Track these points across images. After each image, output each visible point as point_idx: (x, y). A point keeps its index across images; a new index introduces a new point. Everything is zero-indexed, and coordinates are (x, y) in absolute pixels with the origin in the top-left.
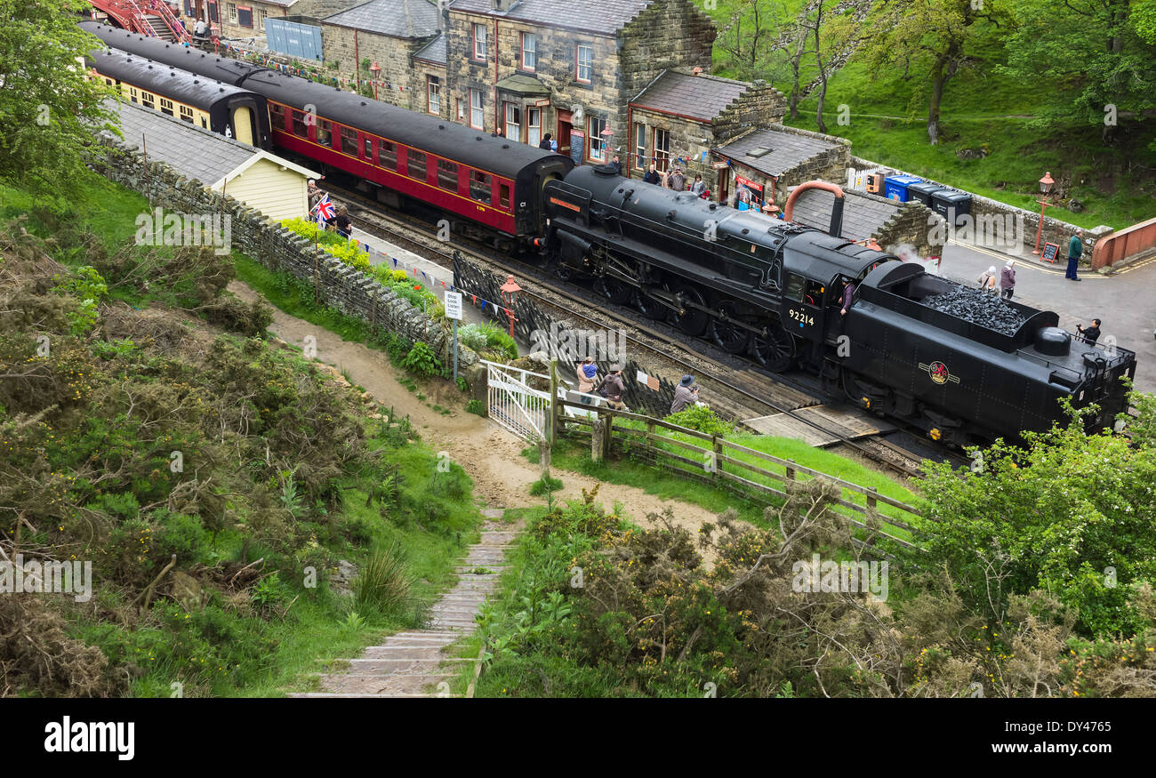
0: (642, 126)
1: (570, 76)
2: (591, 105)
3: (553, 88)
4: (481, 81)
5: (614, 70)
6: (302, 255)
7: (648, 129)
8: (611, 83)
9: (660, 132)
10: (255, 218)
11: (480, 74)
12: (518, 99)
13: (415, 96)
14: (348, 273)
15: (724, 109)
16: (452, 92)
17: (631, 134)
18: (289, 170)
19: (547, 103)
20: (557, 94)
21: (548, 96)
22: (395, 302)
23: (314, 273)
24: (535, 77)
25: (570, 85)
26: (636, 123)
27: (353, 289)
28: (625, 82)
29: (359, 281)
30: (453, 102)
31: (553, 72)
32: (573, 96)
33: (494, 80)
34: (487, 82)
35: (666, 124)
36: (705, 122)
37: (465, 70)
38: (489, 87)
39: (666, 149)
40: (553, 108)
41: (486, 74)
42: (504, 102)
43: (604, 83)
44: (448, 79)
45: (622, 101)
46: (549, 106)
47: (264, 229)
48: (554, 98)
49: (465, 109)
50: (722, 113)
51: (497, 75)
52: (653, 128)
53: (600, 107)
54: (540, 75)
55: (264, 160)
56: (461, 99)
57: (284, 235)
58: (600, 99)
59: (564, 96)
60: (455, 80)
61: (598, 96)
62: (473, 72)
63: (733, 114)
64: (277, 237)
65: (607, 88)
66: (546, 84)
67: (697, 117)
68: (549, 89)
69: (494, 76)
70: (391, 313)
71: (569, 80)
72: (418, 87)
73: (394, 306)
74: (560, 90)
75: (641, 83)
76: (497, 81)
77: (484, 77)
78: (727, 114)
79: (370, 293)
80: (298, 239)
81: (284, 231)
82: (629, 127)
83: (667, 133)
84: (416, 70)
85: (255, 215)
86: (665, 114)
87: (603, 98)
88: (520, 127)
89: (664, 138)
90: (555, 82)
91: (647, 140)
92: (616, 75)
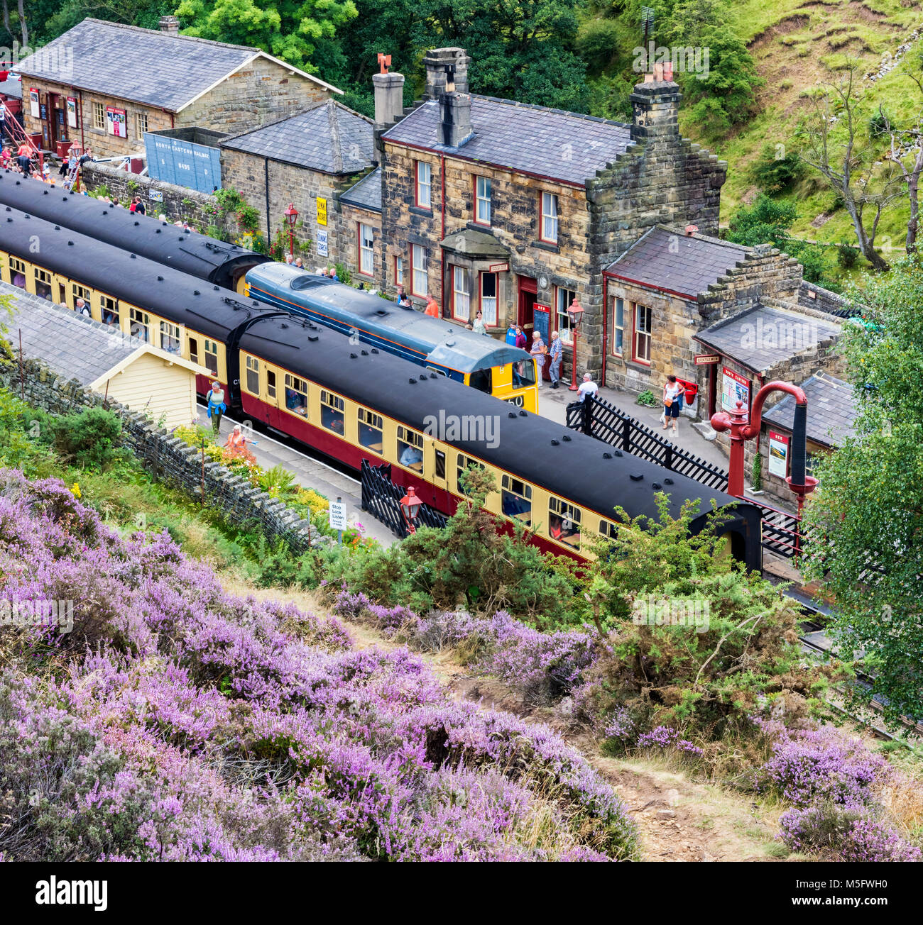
0: (621, 301)
1: (532, 234)
2: (558, 273)
3: (513, 249)
4: (424, 235)
5: (584, 230)
6: (187, 464)
7: (627, 306)
8: (580, 246)
9: (642, 308)
10: (139, 423)
11: (424, 227)
12: (468, 263)
13: (342, 249)
14: (235, 483)
15: (715, 284)
16: (388, 247)
17: (606, 310)
18: (175, 366)
19: (505, 267)
20: (518, 256)
21: (507, 258)
22: (282, 513)
23: (200, 483)
24: (491, 233)
25: (532, 245)
26: (613, 297)
27: (241, 500)
28: (596, 244)
29: (247, 492)
30: (390, 261)
31: (512, 228)
32: (536, 260)
33: (440, 235)
34: (432, 237)
35: (648, 298)
36: (692, 298)
37: (404, 220)
38: (434, 244)
39: (649, 330)
40: (512, 274)
41: (431, 225)
42: (452, 266)
43: (572, 244)
44: (385, 231)
45: (593, 268)
46: (508, 271)
47: (148, 434)
48: (515, 261)
49: (405, 272)
50: (711, 288)
51: (444, 229)
52: (634, 304)
53: (570, 276)
54: (497, 231)
55: (148, 355)
56: (400, 257)
57: (169, 442)
58: (568, 265)
59: (525, 259)
60: (393, 232)
61: (567, 261)
62: (415, 223)
63: (725, 289)
64: (161, 444)
65: (577, 252)
66: (504, 242)
67: (683, 291)
68: (508, 249)
69: (440, 230)
70: (278, 524)
71: (531, 239)
72: (346, 239)
73: (281, 518)
74: (520, 252)
75: (620, 246)
76: (444, 236)
77: (429, 231)
78: (717, 289)
79: (258, 504)
80: (184, 446)
81: (169, 438)
82: (605, 302)
83: (649, 311)
84: (344, 217)
85: (139, 419)
86: (648, 288)
87: (572, 263)
88: (471, 298)
89: (646, 316)
90: (515, 241)
91: (627, 318)
92: (587, 235)
